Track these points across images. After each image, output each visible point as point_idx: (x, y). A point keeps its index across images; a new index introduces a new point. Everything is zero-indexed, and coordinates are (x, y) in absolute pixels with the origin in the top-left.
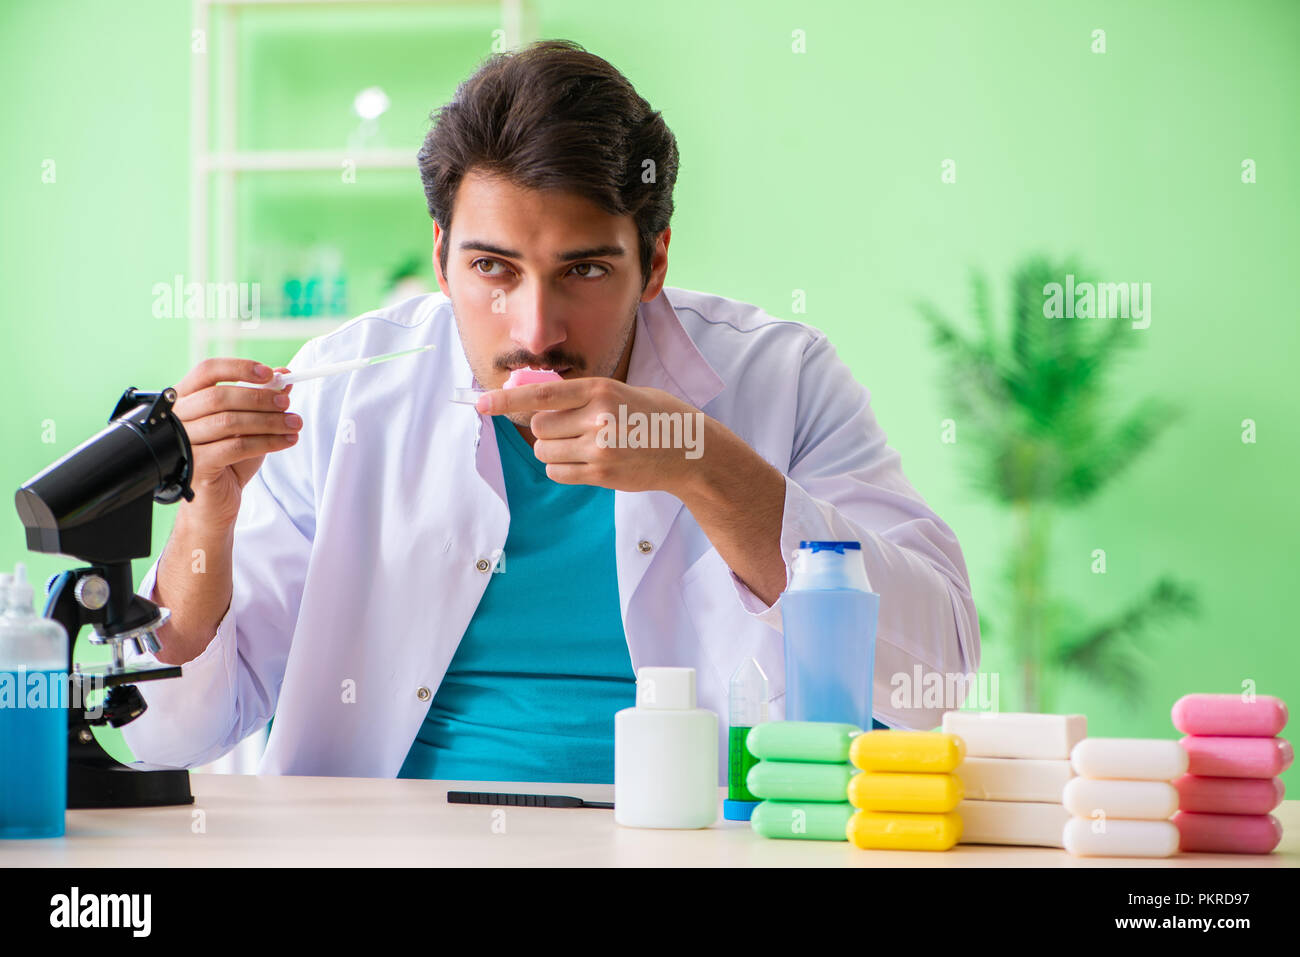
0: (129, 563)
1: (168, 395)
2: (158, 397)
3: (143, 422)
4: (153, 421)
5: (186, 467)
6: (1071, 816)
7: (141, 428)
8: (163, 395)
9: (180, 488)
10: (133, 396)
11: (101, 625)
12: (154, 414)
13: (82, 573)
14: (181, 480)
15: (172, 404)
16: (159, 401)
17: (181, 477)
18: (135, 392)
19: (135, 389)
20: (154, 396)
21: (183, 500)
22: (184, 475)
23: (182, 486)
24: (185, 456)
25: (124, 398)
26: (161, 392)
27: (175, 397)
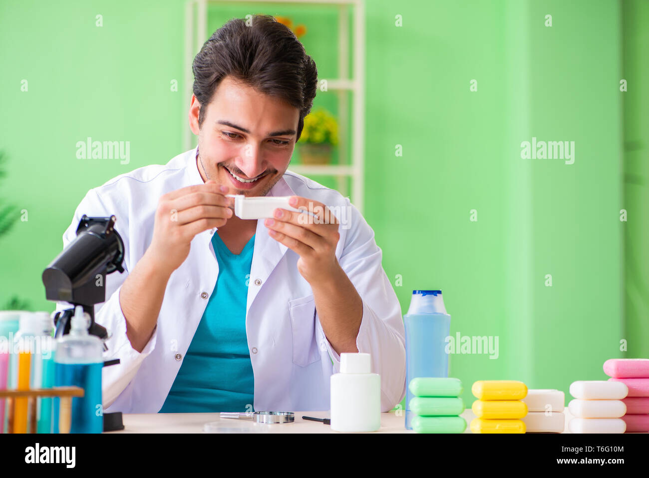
3: (103, 232)
4: (108, 232)
5: (121, 256)
7: (102, 236)
9: (114, 267)
12: (108, 229)
14: (116, 262)
15: (114, 224)
16: (110, 222)
17: (116, 260)
21: (117, 272)
22: (119, 260)
23: (116, 265)
24: (121, 250)
25: (82, 220)
26: (109, 216)
27: (115, 219)
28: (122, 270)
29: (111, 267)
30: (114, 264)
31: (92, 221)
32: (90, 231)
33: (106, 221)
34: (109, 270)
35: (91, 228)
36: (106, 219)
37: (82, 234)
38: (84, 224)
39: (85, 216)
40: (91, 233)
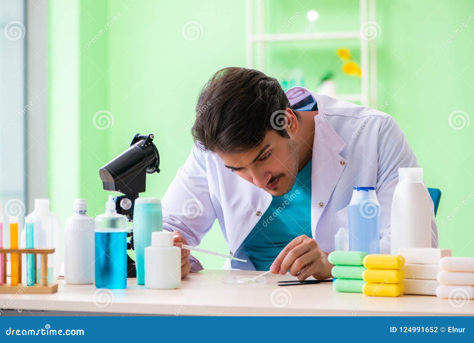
0: (138, 194)
1: (151, 137)
2: (147, 137)
3: (142, 146)
4: (146, 146)
5: (157, 161)
6: (439, 284)
7: (142, 148)
8: (149, 136)
9: (155, 168)
10: (138, 137)
11: (129, 215)
12: (146, 143)
13: (122, 197)
14: (155, 165)
15: (152, 140)
16: (148, 138)
17: (155, 164)
18: (139, 135)
19: (139, 134)
20: (146, 137)
21: (156, 172)
23: (156, 168)
24: (157, 157)
25: (135, 137)
26: (148, 135)
27: (153, 137)
28: (158, 171)
31: (141, 138)
32: (137, 145)
34: (150, 171)
37: (133, 147)
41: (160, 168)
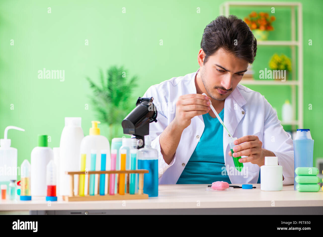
0: (144, 137)
1: (152, 99)
3: (148, 104)
5: (156, 115)
7: (147, 106)
21: (154, 122)
22: (155, 117)
23: (154, 119)
24: (156, 112)
25: (138, 99)
26: (150, 97)
27: (153, 99)
28: (156, 121)
29: (152, 120)
30: (153, 118)
31: (143, 100)
32: (142, 104)
33: (149, 100)
34: (150, 121)
35: (143, 103)
36: (149, 99)
37: (139, 106)
38: (139, 101)
39: (140, 98)
40: (142, 105)
41: (157, 119)
